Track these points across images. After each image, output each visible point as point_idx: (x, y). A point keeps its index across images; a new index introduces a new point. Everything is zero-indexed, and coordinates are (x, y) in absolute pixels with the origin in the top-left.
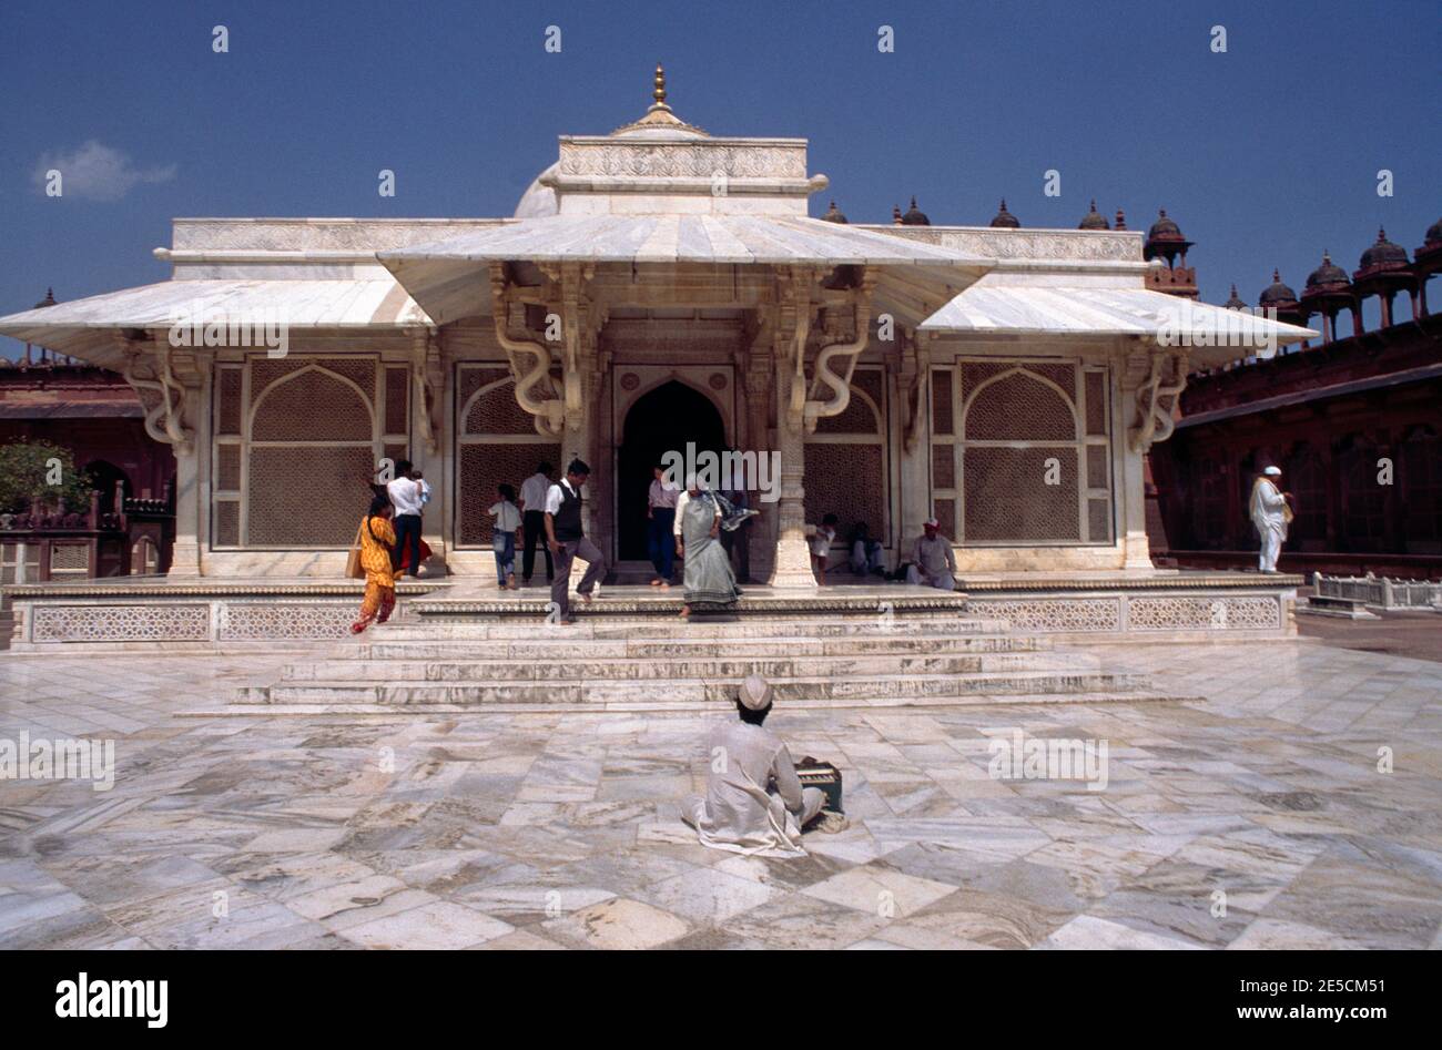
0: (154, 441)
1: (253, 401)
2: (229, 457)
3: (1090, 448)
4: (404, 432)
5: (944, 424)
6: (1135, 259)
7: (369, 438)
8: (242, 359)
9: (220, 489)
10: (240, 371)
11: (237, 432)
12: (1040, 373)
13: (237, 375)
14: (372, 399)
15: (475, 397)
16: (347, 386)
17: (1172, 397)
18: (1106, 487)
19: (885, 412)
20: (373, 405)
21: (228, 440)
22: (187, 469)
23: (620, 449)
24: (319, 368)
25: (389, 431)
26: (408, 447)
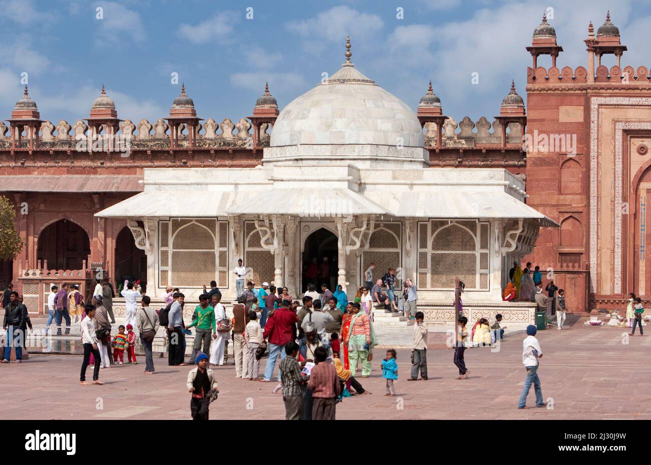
0: (138, 249)
1: (173, 234)
2: (165, 254)
3: (482, 254)
4: (226, 246)
5: (424, 245)
6: (501, 180)
7: (214, 249)
8: (168, 219)
9: (161, 266)
10: (168, 223)
11: (167, 245)
12: (462, 224)
13: (167, 225)
14: (215, 235)
15: (251, 233)
16: (206, 229)
17: (516, 234)
18: (487, 269)
19: (401, 240)
20: (215, 236)
21: (164, 249)
22: (151, 259)
23: (303, 253)
24: (196, 223)
25: (221, 246)
26: (227, 252)
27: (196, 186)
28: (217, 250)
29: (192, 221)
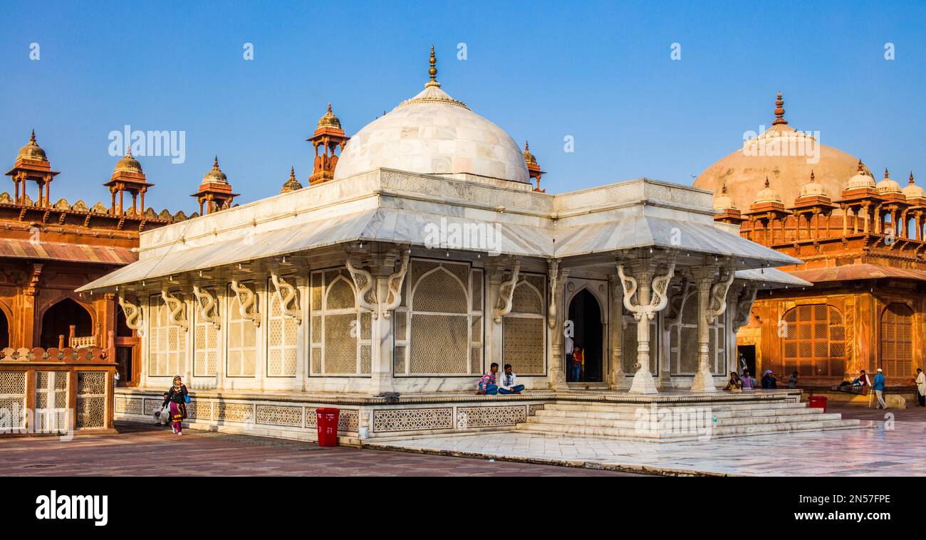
1: (413, 286)
4: (481, 309)
7: (467, 312)
9: (397, 338)
16: (455, 281)
20: (467, 291)
22: (387, 327)
24: (443, 269)
25: (474, 309)
26: (482, 318)
27: (450, 207)
28: (471, 313)
29: (438, 265)
